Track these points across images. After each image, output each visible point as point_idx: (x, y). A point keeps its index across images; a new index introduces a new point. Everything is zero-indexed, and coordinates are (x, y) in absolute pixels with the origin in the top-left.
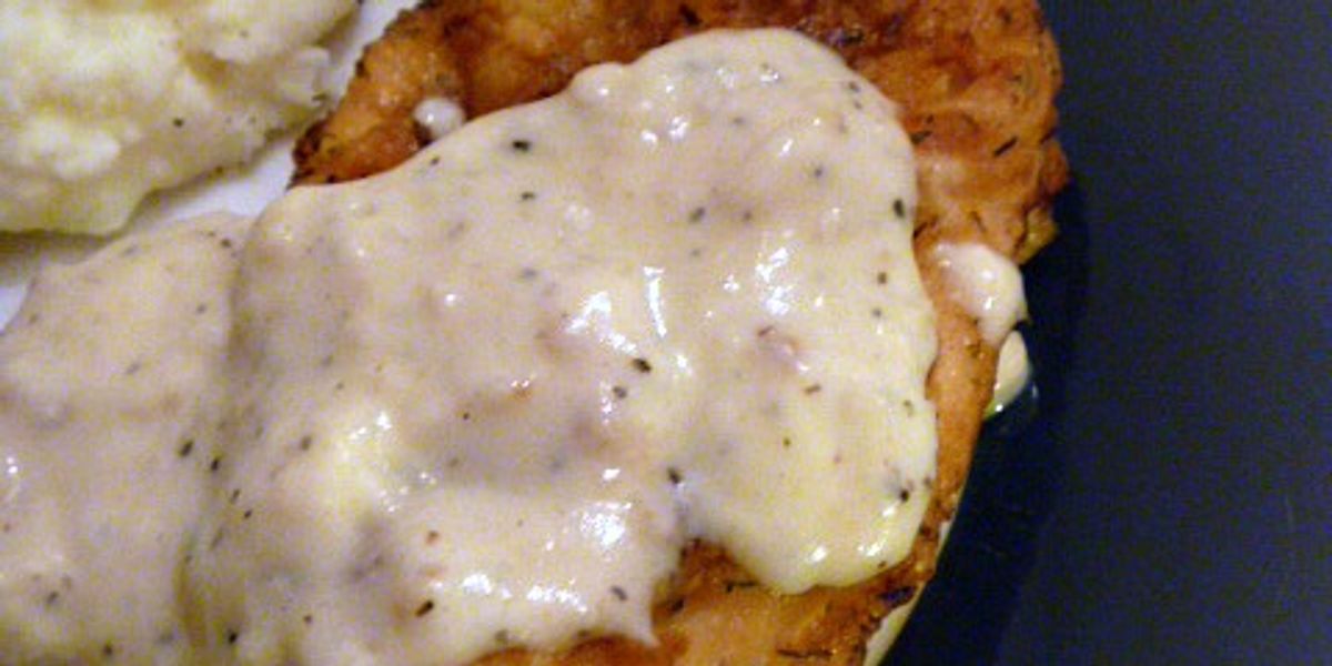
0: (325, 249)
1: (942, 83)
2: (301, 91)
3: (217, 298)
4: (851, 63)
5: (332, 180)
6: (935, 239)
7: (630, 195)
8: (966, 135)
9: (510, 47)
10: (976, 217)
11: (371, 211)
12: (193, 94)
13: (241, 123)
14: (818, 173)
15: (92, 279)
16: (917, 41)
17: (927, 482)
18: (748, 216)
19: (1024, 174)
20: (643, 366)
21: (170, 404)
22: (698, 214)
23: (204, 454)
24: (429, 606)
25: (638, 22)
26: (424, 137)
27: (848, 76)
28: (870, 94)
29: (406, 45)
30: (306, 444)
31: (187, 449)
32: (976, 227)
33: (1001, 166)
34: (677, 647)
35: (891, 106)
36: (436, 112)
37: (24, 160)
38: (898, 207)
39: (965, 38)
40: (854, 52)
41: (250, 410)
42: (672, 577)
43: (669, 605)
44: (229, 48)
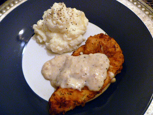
0: (71, 60)
1: (114, 61)
2: (75, 48)
3: (65, 61)
4: (108, 58)
5: (73, 56)
6: (109, 71)
7: (90, 63)
8: (114, 65)
9: (87, 50)
10: (113, 70)
11: (74, 59)
12: (68, 47)
13: (71, 49)
14: (102, 65)
15: (58, 57)
16: (113, 57)
17: (101, 87)
18: (96, 67)
19: (118, 68)
20: (86, 74)
21: (60, 66)
22: (93, 65)
23: (61, 70)
24: (68, 85)
25: (96, 51)
26: (80, 55)
27: (107, 59)
28: (108, 60)
29: (81, 48)
30: (65, 72)
31: (60, 70)
32: (113, 71)
33: (116, 67)
34: (82, 92)
35: (109, 61)
36: (81, 53)
37: (56, 49)
38: (107, 69)
39: (116, 58)
40: (109, 57)
41: (64, 69)
42: (83, 88)
43: (83, 89)
44: (71, 45)
